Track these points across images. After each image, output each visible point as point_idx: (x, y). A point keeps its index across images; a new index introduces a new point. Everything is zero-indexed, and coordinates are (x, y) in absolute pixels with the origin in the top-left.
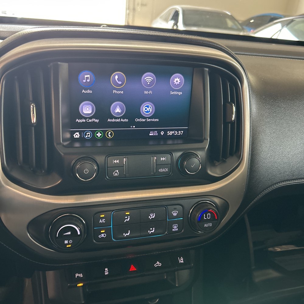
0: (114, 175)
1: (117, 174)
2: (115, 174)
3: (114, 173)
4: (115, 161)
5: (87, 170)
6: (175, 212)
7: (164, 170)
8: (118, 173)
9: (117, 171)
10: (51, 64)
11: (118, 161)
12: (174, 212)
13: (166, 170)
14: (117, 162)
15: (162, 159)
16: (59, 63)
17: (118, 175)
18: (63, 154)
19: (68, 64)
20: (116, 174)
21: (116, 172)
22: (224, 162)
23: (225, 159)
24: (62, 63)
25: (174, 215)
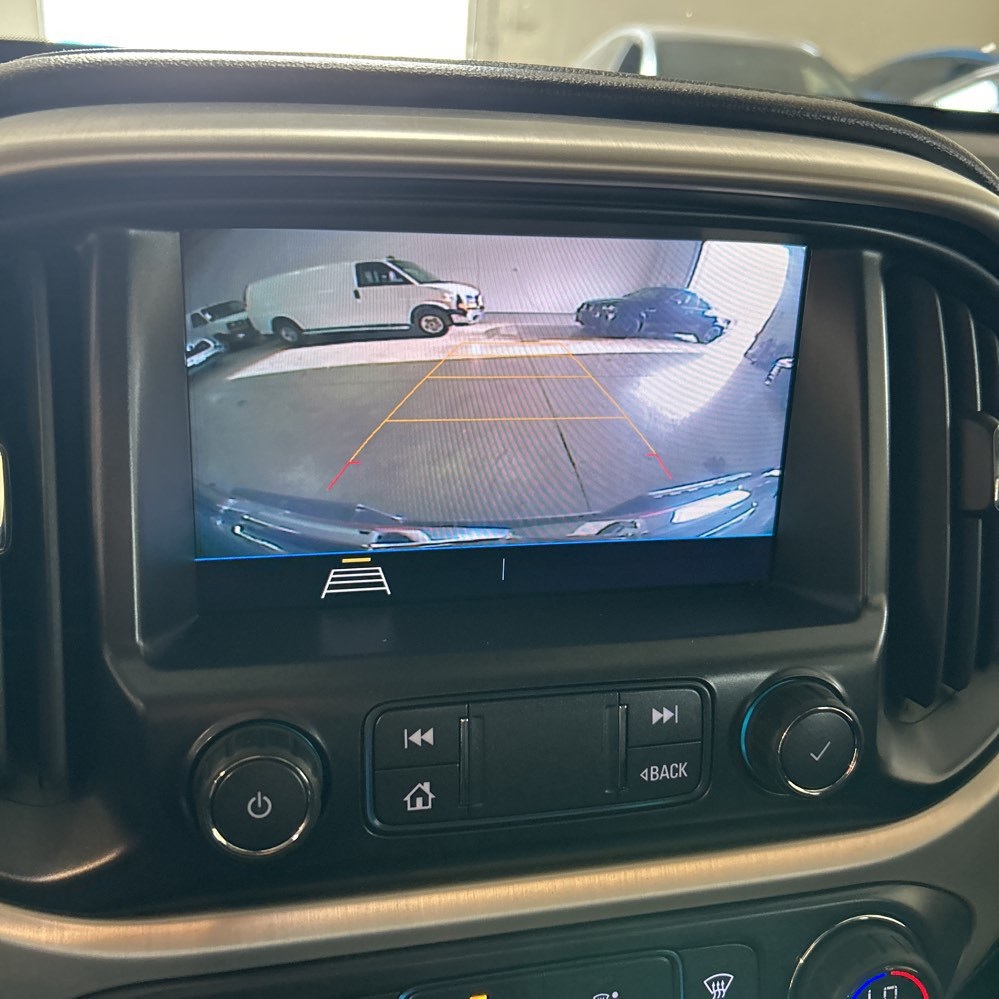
0: (409, 808)
1: (425, 803)
2: (413, 804)
3: (408, 798)
4: (416, 738)
5: (264, 802)
6: (720, 979)
7: (666, 773)
8: (431, 796)
9: (426, 787)
10: (92, 237)
11: (429, 737)
12: (715, 980)
13: (676, 770)
14: (422, 741)
15: (656, 716)
16: (132, 232)
17: (430, 806)
18: (141, 704)
19: (178, 234)
20: (419, 801)
21: (420, 793)
22: (949, 699)
23: (950, 690)
24: (146, 233)
25: (714, 992)
